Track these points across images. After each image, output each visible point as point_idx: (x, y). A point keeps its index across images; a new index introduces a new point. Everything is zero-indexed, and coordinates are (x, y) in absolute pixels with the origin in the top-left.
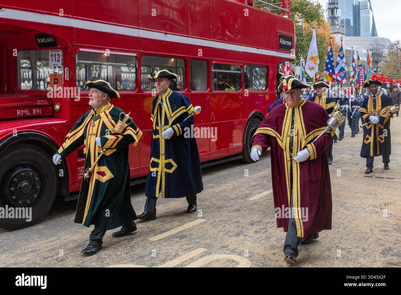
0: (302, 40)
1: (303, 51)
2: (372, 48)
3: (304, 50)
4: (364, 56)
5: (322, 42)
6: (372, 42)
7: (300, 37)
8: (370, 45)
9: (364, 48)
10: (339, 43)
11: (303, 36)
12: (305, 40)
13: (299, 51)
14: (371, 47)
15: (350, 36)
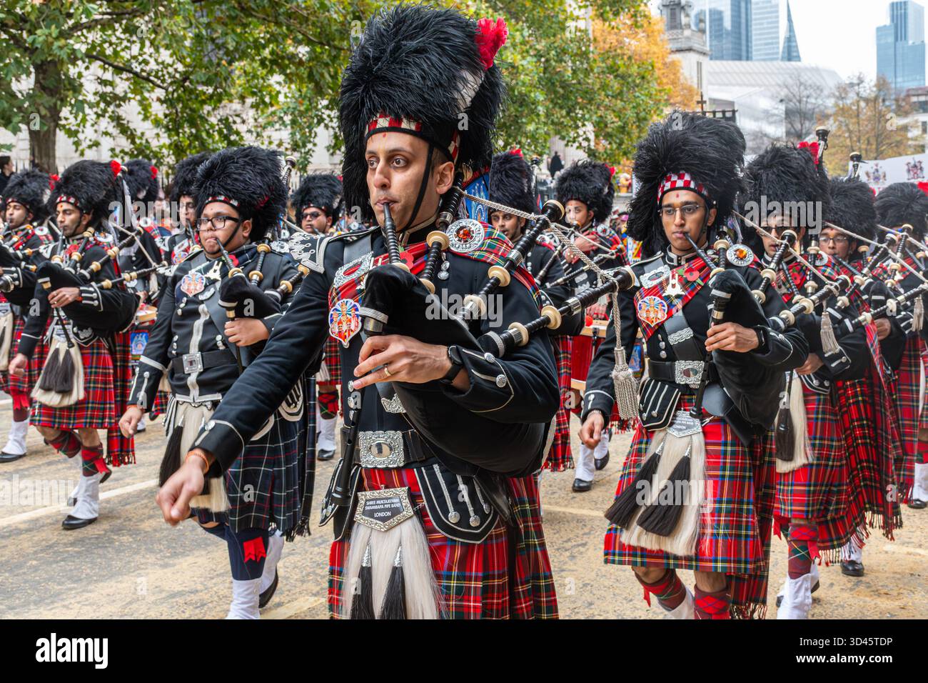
0: (587, 72)
1: (591, 101)
2: (787, 96)
3: (592, 99)
4: (762, 119)
5: (643, 78)
6: (787, 76)
7: (582, 63)
8: (779, 86)
9: (765, 96)
10: (692, 78)
11: (588, 59)
12: (595, 70)
13: (578, 103)
14: (784, 93)
15: (721, 58)
